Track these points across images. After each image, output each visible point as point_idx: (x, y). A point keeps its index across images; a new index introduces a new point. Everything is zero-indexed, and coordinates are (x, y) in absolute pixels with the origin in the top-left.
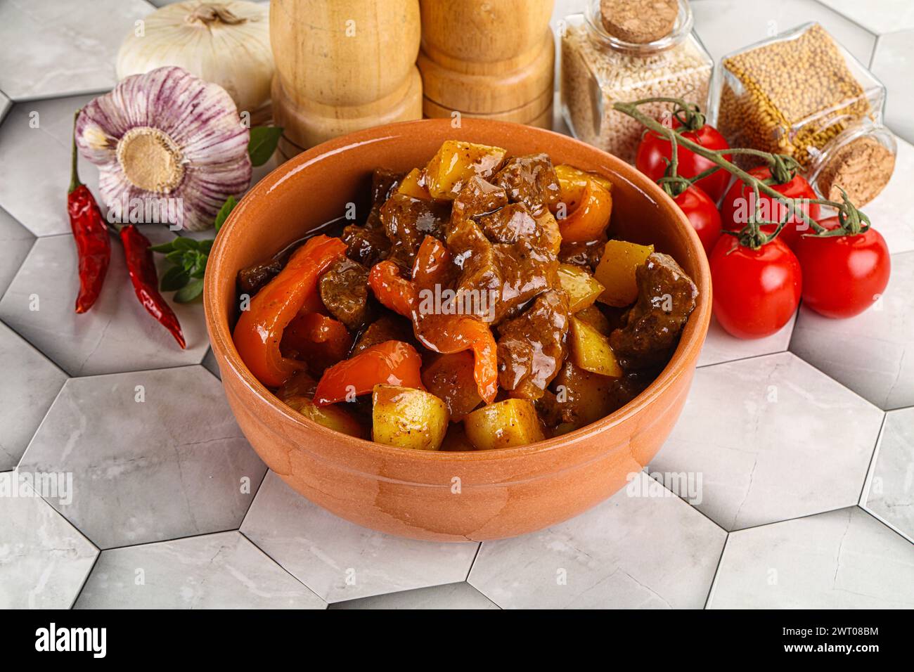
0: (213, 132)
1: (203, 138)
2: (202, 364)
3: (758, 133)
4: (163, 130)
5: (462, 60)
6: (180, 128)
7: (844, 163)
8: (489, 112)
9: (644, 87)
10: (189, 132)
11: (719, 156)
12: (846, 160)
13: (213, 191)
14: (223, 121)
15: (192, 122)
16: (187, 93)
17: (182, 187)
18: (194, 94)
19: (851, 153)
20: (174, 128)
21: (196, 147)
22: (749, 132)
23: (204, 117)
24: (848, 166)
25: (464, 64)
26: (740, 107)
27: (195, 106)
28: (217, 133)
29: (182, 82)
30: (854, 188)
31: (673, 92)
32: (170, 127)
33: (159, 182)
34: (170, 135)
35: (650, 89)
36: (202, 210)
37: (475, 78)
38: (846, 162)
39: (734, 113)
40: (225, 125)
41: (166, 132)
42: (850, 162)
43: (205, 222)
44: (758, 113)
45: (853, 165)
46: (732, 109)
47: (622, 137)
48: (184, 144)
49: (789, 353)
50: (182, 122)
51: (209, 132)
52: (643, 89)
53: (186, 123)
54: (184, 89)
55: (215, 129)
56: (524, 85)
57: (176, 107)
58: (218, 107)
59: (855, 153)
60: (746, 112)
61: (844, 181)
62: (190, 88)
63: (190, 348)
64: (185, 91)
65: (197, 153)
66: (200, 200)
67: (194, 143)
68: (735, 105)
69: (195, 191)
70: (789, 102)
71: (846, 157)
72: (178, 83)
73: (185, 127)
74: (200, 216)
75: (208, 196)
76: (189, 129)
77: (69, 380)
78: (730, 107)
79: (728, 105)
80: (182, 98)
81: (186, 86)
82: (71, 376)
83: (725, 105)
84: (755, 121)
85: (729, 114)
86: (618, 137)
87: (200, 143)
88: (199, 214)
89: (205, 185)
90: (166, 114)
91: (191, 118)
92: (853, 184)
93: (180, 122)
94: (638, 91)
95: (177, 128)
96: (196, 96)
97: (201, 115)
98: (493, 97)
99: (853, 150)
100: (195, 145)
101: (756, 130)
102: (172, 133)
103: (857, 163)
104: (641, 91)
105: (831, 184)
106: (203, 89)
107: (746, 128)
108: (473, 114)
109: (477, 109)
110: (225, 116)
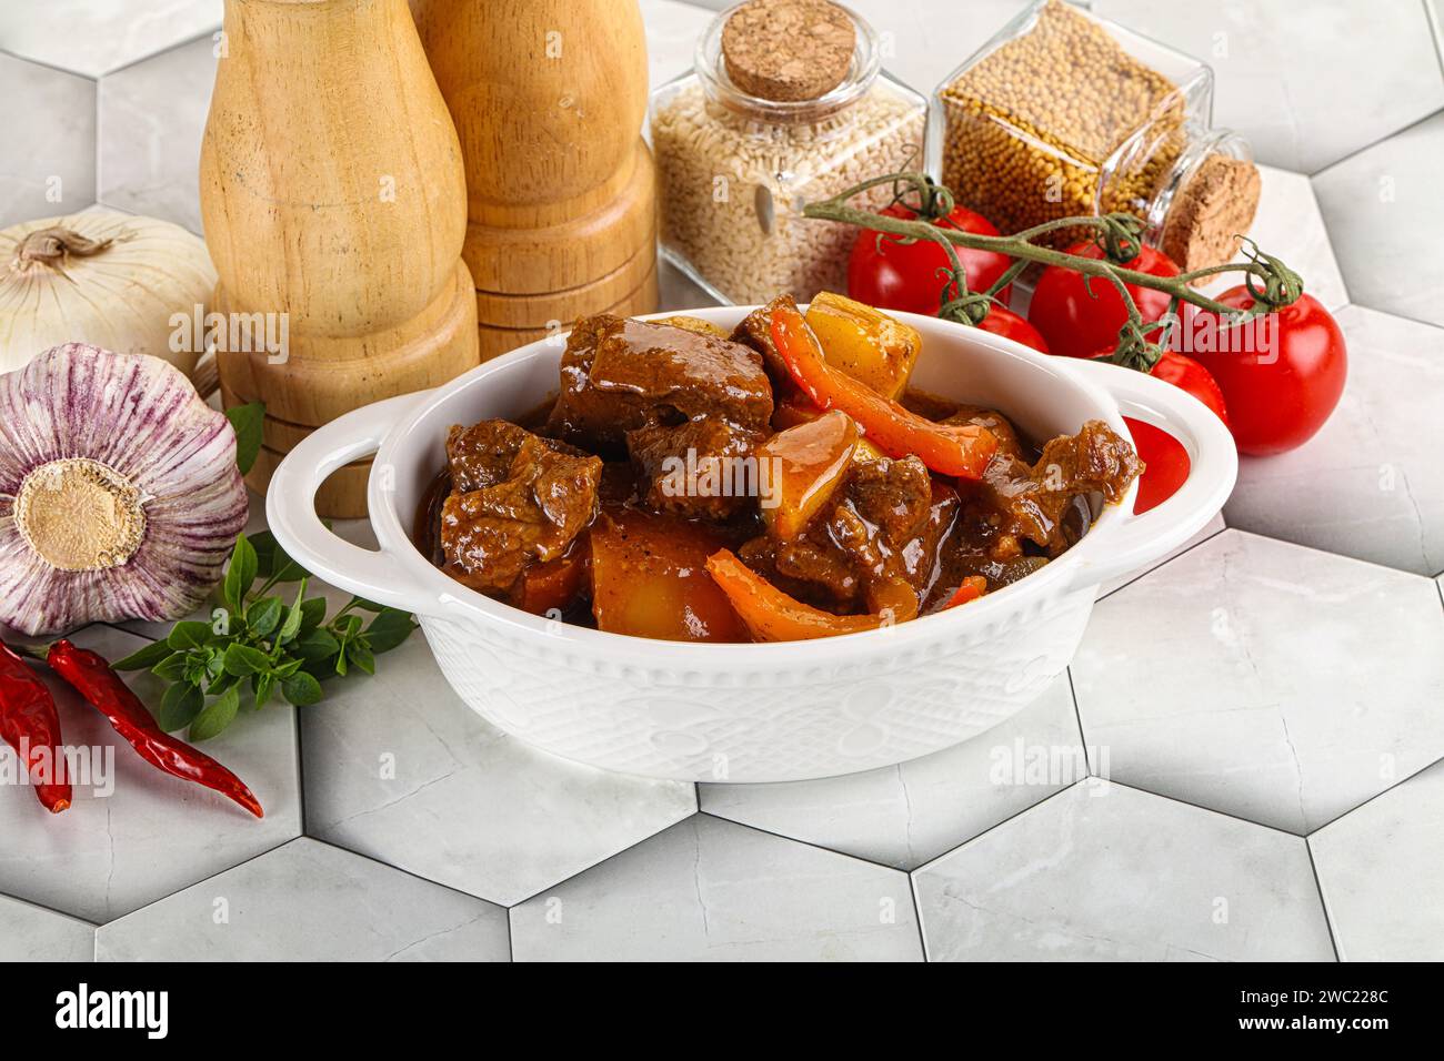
0: (183, 435)
1: (168, 451)
2: (305, 834)
3: (1035, 193)
4: (93, 456)
5: (531, 203)
6: (121, 444)
7: (1199, 203)
8: (585, 282)
9: (833, 170)
10: (138, 447)
11: (1023, 242)
12: (1202, 197)
13: (202, 538)
14: (188, 412)
15: (139, 428)
16: (114, 381)
17: (145, 548)
18: (126, 380)
19: (1206, 184)
20: (110, 448)
21: (158, 469)
22: (1014, 197)
23: (158, 414)
24: (1207, 205)
25: (532, 211)
26: (988, 161)
27: (137, 400)
28: (190, 435)
29: (100, 365)
30: (1214, 241)
31: (876, 167)
32: (103, 448)
33: (100, 549)
34: (106, 462)
35: (843, 171)
36: (190, 577)
37: (552, 229)
38: (1203, 201)
39: (978, 173)
40: (196, 418)
41: (97, 458)
42: (1210, 198)
43: (197, 597)
44: (1031, 161)
45: (1214, 201)
46: (972, 169)
47: (811, 264)
48: (135, 471)
49: (1230, 530)
50: (122, 434)
51: (174, 438)
52: (833, 174)
53: (130, 433)
54: (106, 376)
55: (182, 429)
56: (630, 220)
57: (104, 410)
58: (174, 392)
59: (1212, 181)
60: (1003, 167)
61: (1203, 234)
62: (115, 371)
63: (271, 814)
64: (109, 379)
65: (164, 478)
66: (181, 561)
67: (154, 463)
68: (977, 161)
69: (170, 547)
70: (1067, 131)
71: (1199, 192)
72: (94, 368)
73: (130, 440)
74: (186, 588)
75: (194, 549)
76: (135, 442)
77: (97, 930)
78: (967, 166)
79: (962, 165)
80: (110, 392)
81: (108, 370)
82: (100, 925)
83: (955, 167)
84: (1027, 176)
85: (966, 178)
86: (804, 265)
87: (163, 460)
88: (185, 584)
89: (186, 531)
90: (90, 427)
91: (135, 422)
92: (1214, 234)
93: (118, 433)
94: (826, 179)
95: (115, 446)
96: (132, 383)
97: (151, 412)
98: (590, 254)
99: (1206, 178)
100: (157, 466)
101: (1030, 190)
102: (109, 457)
103: (1217, 198)
104: (830, 177)
105: (1187, 244)
106: (137, 366)
107: (1007, 193)
108: (559, 292)
109: (564, 283)
110: (188, 403)
